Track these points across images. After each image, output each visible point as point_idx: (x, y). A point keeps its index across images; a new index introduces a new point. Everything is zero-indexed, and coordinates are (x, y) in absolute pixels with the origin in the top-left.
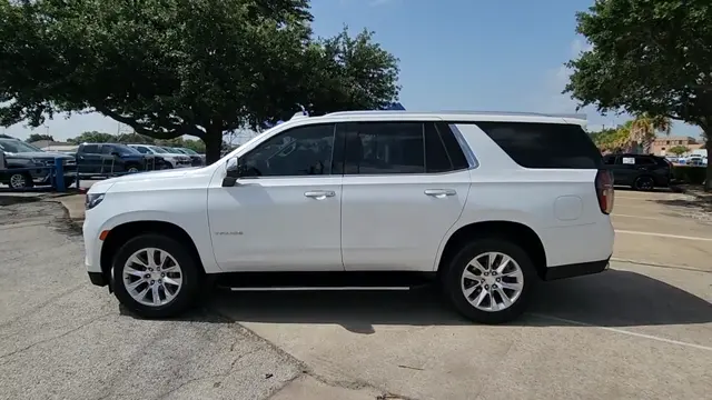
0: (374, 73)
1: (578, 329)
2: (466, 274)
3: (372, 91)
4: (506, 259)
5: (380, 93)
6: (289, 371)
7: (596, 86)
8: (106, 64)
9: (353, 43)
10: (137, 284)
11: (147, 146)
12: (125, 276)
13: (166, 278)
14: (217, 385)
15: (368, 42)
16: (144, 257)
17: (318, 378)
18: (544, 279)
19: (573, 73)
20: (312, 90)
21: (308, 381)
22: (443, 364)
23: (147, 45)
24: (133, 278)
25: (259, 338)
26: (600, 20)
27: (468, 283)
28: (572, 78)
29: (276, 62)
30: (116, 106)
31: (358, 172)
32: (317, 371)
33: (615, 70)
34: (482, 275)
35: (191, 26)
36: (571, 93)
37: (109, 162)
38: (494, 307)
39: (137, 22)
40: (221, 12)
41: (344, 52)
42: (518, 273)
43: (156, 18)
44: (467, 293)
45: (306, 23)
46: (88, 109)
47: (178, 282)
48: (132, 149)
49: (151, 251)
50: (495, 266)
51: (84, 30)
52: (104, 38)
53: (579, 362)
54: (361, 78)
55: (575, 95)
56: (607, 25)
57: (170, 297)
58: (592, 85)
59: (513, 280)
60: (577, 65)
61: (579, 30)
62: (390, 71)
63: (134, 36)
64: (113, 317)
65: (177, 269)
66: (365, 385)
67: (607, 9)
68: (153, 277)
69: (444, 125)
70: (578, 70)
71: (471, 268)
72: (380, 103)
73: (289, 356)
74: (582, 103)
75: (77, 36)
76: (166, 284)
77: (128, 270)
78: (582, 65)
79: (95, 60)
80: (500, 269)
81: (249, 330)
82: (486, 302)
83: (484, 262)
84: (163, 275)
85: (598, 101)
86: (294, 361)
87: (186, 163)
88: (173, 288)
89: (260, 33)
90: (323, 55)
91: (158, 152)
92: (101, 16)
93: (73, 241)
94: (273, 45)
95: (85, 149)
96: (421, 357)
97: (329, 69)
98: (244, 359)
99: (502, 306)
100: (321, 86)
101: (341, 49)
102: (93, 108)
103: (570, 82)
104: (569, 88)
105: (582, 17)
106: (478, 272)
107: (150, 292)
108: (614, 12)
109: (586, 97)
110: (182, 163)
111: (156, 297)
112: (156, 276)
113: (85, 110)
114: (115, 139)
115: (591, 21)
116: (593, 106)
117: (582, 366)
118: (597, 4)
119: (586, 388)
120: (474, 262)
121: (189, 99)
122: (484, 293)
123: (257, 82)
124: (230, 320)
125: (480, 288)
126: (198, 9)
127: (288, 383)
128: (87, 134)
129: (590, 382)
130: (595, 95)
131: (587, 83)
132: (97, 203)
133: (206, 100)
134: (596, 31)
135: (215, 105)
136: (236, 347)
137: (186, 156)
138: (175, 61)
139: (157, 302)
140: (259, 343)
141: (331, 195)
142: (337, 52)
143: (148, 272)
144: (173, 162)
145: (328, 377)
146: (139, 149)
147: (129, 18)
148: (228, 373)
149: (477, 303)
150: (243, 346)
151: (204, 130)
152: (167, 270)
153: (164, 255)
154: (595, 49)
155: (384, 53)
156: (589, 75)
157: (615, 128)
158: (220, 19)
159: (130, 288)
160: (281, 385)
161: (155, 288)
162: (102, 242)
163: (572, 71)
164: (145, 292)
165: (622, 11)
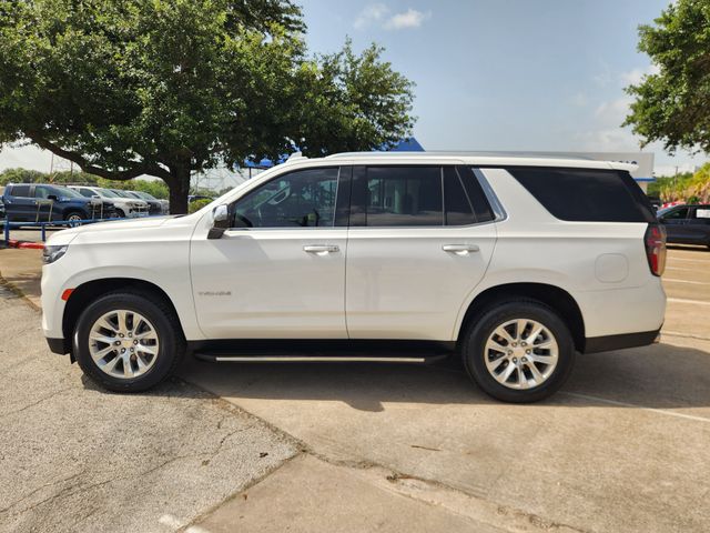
0: (383, 100)
1: (620, 410)
2: (491, 344)
3: (380, 122)
4: (538, 328)
5: (390, 126)
6: (286, 451)
7: (663, 118)
8: (49, 85)
9: (358, 62)
10: (105, 352)
11: (92, 188)
12: (91, 343)
13: (139, 345)
14: (206, 463)
15: (376, 60)
16: (114, 320)
17: (320, 457)
18: (582, 352)
19: (635, 102)
20: (305, 121)
21: (308, 460)
22: (462, 445)
23: (98, 62)
24: (102, 345)
25: (250, 415)
26: (667, 36)
27: (493, 354)
28: (634, 107)
29: (261, 85)
30: (56, 137)
31: (364, 224)
32: (319, 449)
33: (687, 99)
34: (510, 346)
35: (156, 39)
36: (632, 126)
37: (45, 208)
38: (524, 383)
39: (87, 33)
40: (193, 21)
41: (346, 73)
42: (551, 344)
43: (112, 28)
44: (492, 366)
45: (297, 36)
46: (21, 141)
47: (154, 350)
48: (72, 192)
49: (122, 314)
50: (524, 336)
51: (22, 44)
52: (47, 53)
53: (618, 445)
54: (367, 107)
55: (637, 130)
56: (675, 43)
57: (144, 368)
58: (657, 117)
59: (546, 352)
60: (639, 91)
61: (642, 48)
62: (403, 99)
63: (83, 51)
64: (76, 391)
65: (152, 334)
66: (374, 465)
67: (676, 22)
68: (124, 345)
69: (467, 170)
70: (641, 98)
71: (496, 338)
72: (390, 138)
73: (285, 435)
74: (645, 139)
75: (14, 49)
76: (139, 353)
77: (94, 336)
78: (646, 91)
79: (36, 81)
80: (531, 339)
81: (237, 407)
82: (514, 377)
83: (512, 330)
84: (136, 342)
85: (666, 138)
86: (291, 439)
87: (142, 210)
88: (147, 357)
89: (241, 48)
90: (319, 77)
91: (105, 195)
92: (43, 25)
93: (13, 305)
94: (258, 63)
95: (12, 192)
96: (437, 437)
97: (326, 95)
98: (235, 436)
99: (532, 383)
100: (317, 116)
101: (342, 69)
102: (29, 140)
103: (631, 113)
104: (631, 120)
105: (645, 30)
106: (504, 343)
107: (121, 361)
108: (684, 26)
109: (650, 132)
110: (137, 210)
111: (128, 368)
112: (127, 342)
113: (18, 142)
114: (47, 179)
115: (656, 36)
116: (660, 144)
117: (621, 449)
118: (664, 15)
119: (623, 472)
120: (500, 331)
121: (153, 130)
122: (511, 367)
123: (237, 110)
124: (214, 396)
125: (506, 361)
126: (165, 17)
127: (287, 462)
128: (9, 172)
129: (628, 465)
130: (661, 129)
131: (652, 115)
132: (57, 258)
133: (175, 132)
134: (663, 49)
135: (184, 138)
136: (224, 424)
137: (142, 201)
138: (135, 81)
139: (129, 373)
140: (250, 421)
141: (334, 250)
142: (337, 72)
143: (117, 338)
144: (126, 209)
145: (330, 456)
146: (82, 192)
147: (77, 27)
148: (217, 452)
149: (503, 378)
150: (232, 423)
151: (167, 169)
152: (140, 336)
153: (138, 318)
154: (662, 72)
155: (396, 75)
156: (654, 104)
157: (692, 171)
158: (192, 30)
159: (97, 357)
160: (277, 464)
161: (126, 357)
162: (64, 302)
163: (634, 99)
164: (114, 362)
165: (694, 24)
